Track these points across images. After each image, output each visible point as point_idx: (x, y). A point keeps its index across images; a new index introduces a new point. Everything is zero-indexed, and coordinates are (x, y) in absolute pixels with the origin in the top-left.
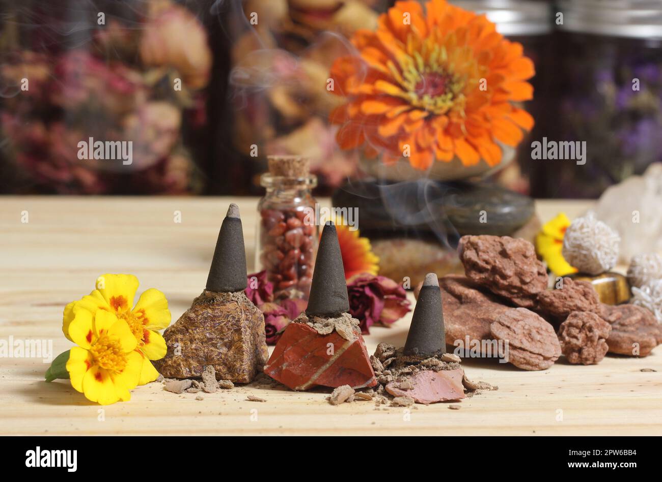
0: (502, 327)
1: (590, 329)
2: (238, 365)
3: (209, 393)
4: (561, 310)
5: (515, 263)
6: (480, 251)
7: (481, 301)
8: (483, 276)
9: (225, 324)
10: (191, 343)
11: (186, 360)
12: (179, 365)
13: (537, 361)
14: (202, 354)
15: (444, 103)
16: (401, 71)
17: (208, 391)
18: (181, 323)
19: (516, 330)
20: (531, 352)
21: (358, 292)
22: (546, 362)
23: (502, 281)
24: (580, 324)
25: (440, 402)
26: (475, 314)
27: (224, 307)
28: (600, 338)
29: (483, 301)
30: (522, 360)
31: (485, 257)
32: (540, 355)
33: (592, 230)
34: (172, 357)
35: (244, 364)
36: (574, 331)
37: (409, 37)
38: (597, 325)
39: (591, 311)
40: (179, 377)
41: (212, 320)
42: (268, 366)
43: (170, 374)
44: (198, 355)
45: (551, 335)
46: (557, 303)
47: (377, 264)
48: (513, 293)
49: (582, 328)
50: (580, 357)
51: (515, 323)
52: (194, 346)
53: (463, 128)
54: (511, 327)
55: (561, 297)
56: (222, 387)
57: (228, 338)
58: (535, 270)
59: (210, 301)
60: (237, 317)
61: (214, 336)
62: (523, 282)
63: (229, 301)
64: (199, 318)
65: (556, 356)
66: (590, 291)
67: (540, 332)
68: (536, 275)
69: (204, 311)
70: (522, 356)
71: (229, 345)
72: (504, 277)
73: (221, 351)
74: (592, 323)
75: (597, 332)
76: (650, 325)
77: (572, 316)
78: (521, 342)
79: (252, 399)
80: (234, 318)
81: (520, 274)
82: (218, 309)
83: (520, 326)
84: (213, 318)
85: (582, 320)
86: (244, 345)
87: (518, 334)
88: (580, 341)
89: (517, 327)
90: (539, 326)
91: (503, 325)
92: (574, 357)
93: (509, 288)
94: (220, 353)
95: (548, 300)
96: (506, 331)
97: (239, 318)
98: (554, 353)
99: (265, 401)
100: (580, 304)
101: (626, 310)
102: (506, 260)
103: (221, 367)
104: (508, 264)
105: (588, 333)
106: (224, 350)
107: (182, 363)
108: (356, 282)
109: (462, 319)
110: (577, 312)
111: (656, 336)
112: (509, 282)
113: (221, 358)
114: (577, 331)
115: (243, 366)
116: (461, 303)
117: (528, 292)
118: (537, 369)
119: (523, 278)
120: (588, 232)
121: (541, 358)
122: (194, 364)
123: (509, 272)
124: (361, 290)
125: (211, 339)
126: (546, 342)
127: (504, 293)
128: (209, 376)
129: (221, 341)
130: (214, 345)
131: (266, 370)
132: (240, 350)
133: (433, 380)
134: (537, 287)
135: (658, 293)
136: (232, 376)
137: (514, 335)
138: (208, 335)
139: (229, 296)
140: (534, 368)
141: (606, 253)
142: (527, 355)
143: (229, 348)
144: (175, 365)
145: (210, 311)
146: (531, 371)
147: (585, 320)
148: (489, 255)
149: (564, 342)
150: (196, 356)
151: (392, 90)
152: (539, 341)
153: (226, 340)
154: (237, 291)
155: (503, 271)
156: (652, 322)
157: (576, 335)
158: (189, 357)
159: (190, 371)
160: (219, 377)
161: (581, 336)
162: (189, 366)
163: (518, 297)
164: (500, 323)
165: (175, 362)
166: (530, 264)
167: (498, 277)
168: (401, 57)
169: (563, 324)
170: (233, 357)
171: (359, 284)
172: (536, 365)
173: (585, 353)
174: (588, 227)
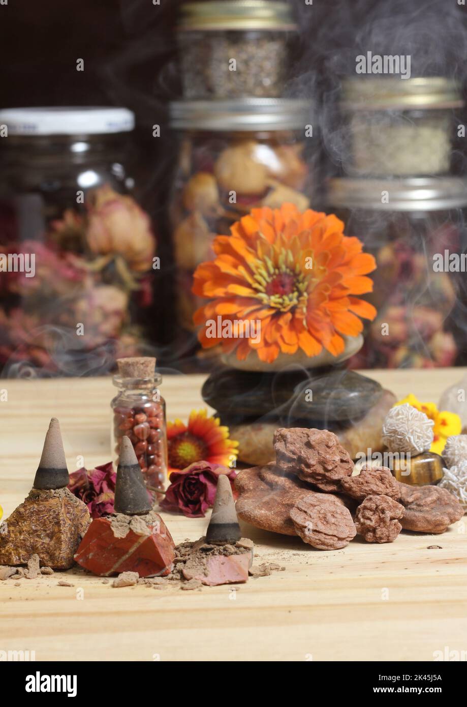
0: (300, 512)
1: (383, 511)
2: (57, 554)
3: (29, 579)
4: (359, 494)
5: (318, 453)
6: (288, 443)
7: (290, 488)
8: (290, 465)
9: (47, 518)
10: (20, 534)
11: (16, 550)
12: (11, 553)
13: (332, 542)
14: (28, 544)
15: (290, 300)
16: (252, 274)
17: (29, 577)
18: (13, 517)
19: (312, 514)
20: (325, 534)
21: (193, 479)
22: (340, 542)
23: (306, 470)
24: (374, 506)
25: (225, 584)
26: (281, 500)
27: (47, 503)
28: (392, 519)
29: (291, 487)
30: (318, 541)
31: (292, 448)
32: (335, 536)
33: (406, 417)
34: (5, 547)
35: (62, 552)
36: (368, 513)
37: (258, 243)
38: (390, 508)
39: (387, 494)
40: (11, 564)
41: (37, 514)
42: (77, 555)
43: (4, 561)
44: (25, 545)
45: (346, 517)
46: (355, 488)
47: (237, 448)
48: (318, 480)
49: (376, 510)
50: (374, 536)
51: (312, 508)
52: (22, 537)
53: (304, 323)
54: (308, 512)
55: (358, 483)
56: (44, 573)
57: (49, 529)
58: (337, 458)
59: (36, 497)
60: (57, 511)
61: (39, 528)
62: (326, 470)
63: (51, 498)
64: (27, 512)
65: (351, 536)
66: (387, 476)
67: (335, 515)
68: (339, 463)
69: (32, 506)
70: (317, 538)
71: (51, 536)
72: (308, 466)
73: (44, 541)
74: (384, 505)
75: (389, 514)
76: (446, 504)
77: (367, 500)
78: (316, 525)
79: (62, 584)
80: (54, 512)
81: (323, 463)
82: (42, 504)
83: (316, 511)
84: (38, 512)
85: (375, 503)
86: (62, 536)
87: (313, 518)
88: (374, 522)
89: (313, 512)
90: (334, 510)
91: (301, 510)
92: (369, 537)
93: (314, 475)
94: (44, 543)
95: (347, 485)
96: (304, 515)
97: (59, 513)
98: (349, 534)
99: (73, 586)
100: (375, 488)
101: (427, 491)
102: (310, 451)
103: (44, 555)
104: (312, 454)
105: (381, 515)
106: (47, 540)
107: (12, 552)
108: (191, 471)
109: (269, 505)
110: (371, 496)
111: (449, 514)
112: (313, 470)
113: (44, 547)
114: (371, 513)
115: (61, 555)
116: (272, 489)
117: (331, 478)
118: (332, 548)
119: (326, 466)
120: (402, 418)
121: (336, 539)
122: (23, 552)
123: (312, 462)
124: (196, 477)
125: (36, 531)
126: (340, 524)
127: (309, 480)
128: (34, 563)
129: (44, 532)
130: (39, 536)
131: (76, 558)
132: (59, 541)
133: (223, 564)
134: (339, 474)
135: (464, 473)
136: (53, 563)
137: (310, 519)
138: (33, 527)
139: (51, 492)
140: (329, 548)
141: (419, 437)
142: (322, 537)
143: (51, 538)
144: (7, 554)
145: (36, 506)
146: (327, 550)
147: (378, 503)
148: (295, 447)
149: (359, 524)
150: (24, 546)
151: (243, 292)
152: (334, 524)
153: (48, 532)
154: (58, 488)
155: (308, 461)
156: (448, 502)
157: (370, 517)
158: (18, 547)
159: (20, 559)
160: (42, 564)
161: (374, 518)
162: (18, 554)
163: (322, 483)
164: (298, 508)
165: (7, 551)
166: (332, 453)
167: (303, 466)
168: (252, 261)
169: (359, 507)
170: (53, 547)
171: (194, 472)
172: (331, 546)
173: (379, 533)
174: (403, 414)
